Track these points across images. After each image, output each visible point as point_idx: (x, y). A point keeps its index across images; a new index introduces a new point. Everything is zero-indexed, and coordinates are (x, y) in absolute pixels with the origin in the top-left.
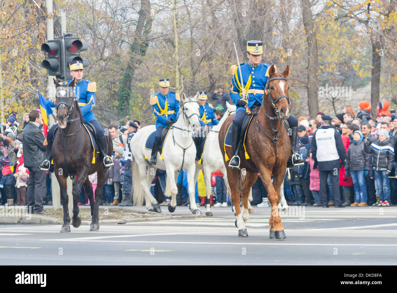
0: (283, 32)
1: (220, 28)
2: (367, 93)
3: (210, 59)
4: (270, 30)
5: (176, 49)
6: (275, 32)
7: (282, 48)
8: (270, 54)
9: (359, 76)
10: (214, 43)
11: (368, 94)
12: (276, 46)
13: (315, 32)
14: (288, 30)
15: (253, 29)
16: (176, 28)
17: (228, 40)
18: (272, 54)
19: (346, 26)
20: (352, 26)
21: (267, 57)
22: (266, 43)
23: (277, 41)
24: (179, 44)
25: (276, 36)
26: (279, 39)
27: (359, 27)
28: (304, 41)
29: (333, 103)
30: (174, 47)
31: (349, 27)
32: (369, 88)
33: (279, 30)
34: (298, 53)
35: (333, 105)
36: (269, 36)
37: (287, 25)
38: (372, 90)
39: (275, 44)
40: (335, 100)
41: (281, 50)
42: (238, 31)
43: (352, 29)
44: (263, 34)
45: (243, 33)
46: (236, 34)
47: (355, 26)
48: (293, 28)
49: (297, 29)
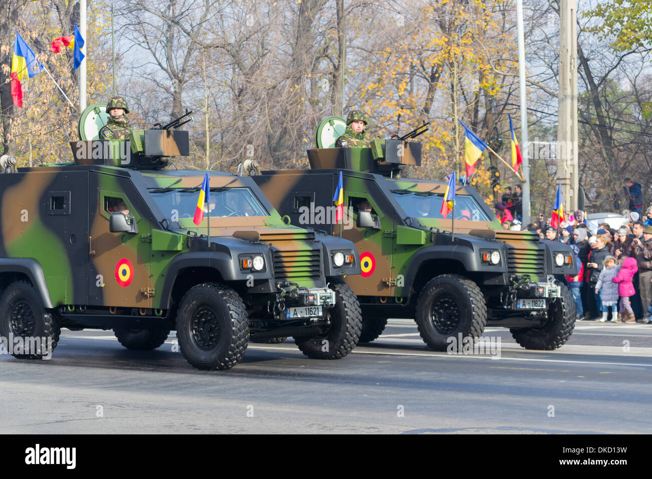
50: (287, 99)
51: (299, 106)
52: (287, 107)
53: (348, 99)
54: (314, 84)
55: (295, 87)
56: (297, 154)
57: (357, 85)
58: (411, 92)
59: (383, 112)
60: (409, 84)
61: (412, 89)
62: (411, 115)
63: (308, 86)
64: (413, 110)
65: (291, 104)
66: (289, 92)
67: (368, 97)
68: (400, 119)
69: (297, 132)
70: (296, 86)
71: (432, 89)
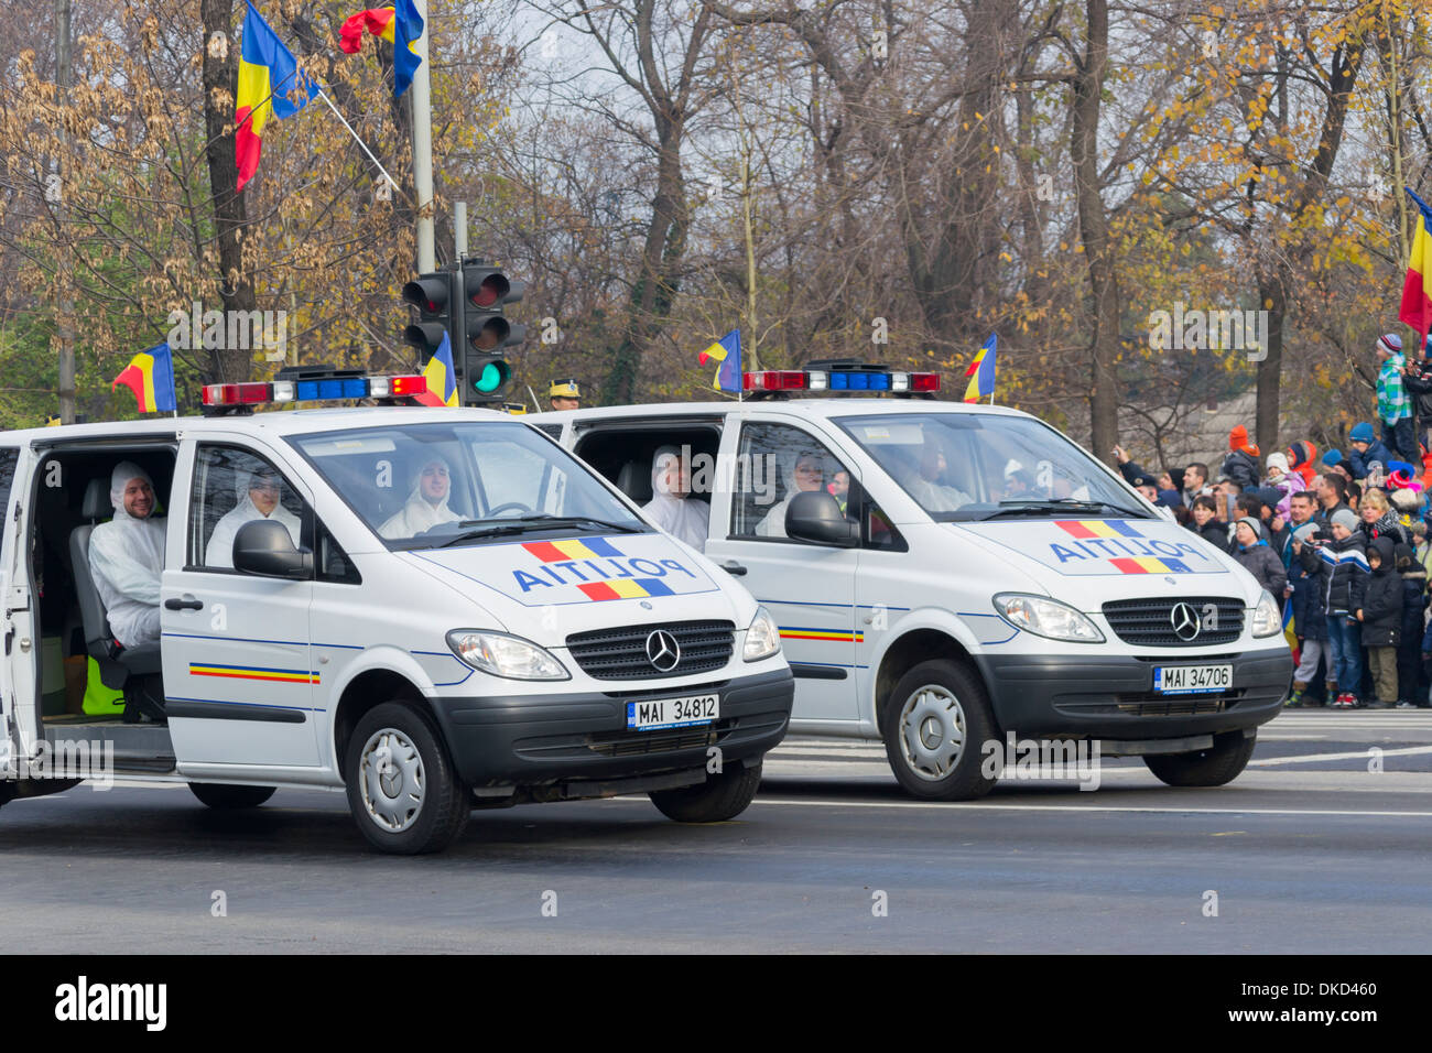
0: (1027, 256)
1: (864, 244)
2: (1245, 413)
3: (838, 324)
4: (993, 249)
5: (752, 298)
6: (1006, 256)
7: (1024, 297)
8: (993, 311)
9: (1225, 369)
10: (849, 282)
11: (1248, 416)
12: (1009, 291)
13: (1112, 255)
14: (1041, 249)
15: (951, 246)
16: (750, 245)
17: (885, 276)
18: (999, 311)
19: (1190, 239)
20: (1208, 241)
21: (987, 318)
22: (984, 283)
23: (1012, 278)
24: (757, 285)
25: (1009, 265)
26: (1015, 274)
27: (1227, 245)
28: (1081, 279)
29: (1158, 439)
30: (746, 292)
31: (1199, 244)
32: (1250, 400)
33: (1017, 250)
34: (1067, 310)
35: (1158, 446)
36: (990, 265)
37: (1040, 237)
38: (1259, 405)
39: (1006, 286)
40: (1162, 432)
41: (1022, 302)
42: (911, 251)
43: (1206, 249)
44: (975, 262)
45: (924, 258)
46: (905, 262)
47: (1213, 240)
48: (1054, 245)
49: (1064, 246)
50: (957, 149)
51: (989, 169)
52: (955, 171)
53: (1116, 144)
54: (1026, 108)
55: (975, 119)
56: (988, 294)
57: (1137, 108)
58: (1280, 121)
59: (1210, 175)
60: (1276, 99)
61: (1283, 112)
62: (1283, 181)
63: (1010, 114)
64: (1287, 168)
65: (966, 165)
66: (961, 133)
67: (1169, 138)
68: (1255, 193)
69: (986, 235)
70: (978, 115)
71: (1336, 112)
